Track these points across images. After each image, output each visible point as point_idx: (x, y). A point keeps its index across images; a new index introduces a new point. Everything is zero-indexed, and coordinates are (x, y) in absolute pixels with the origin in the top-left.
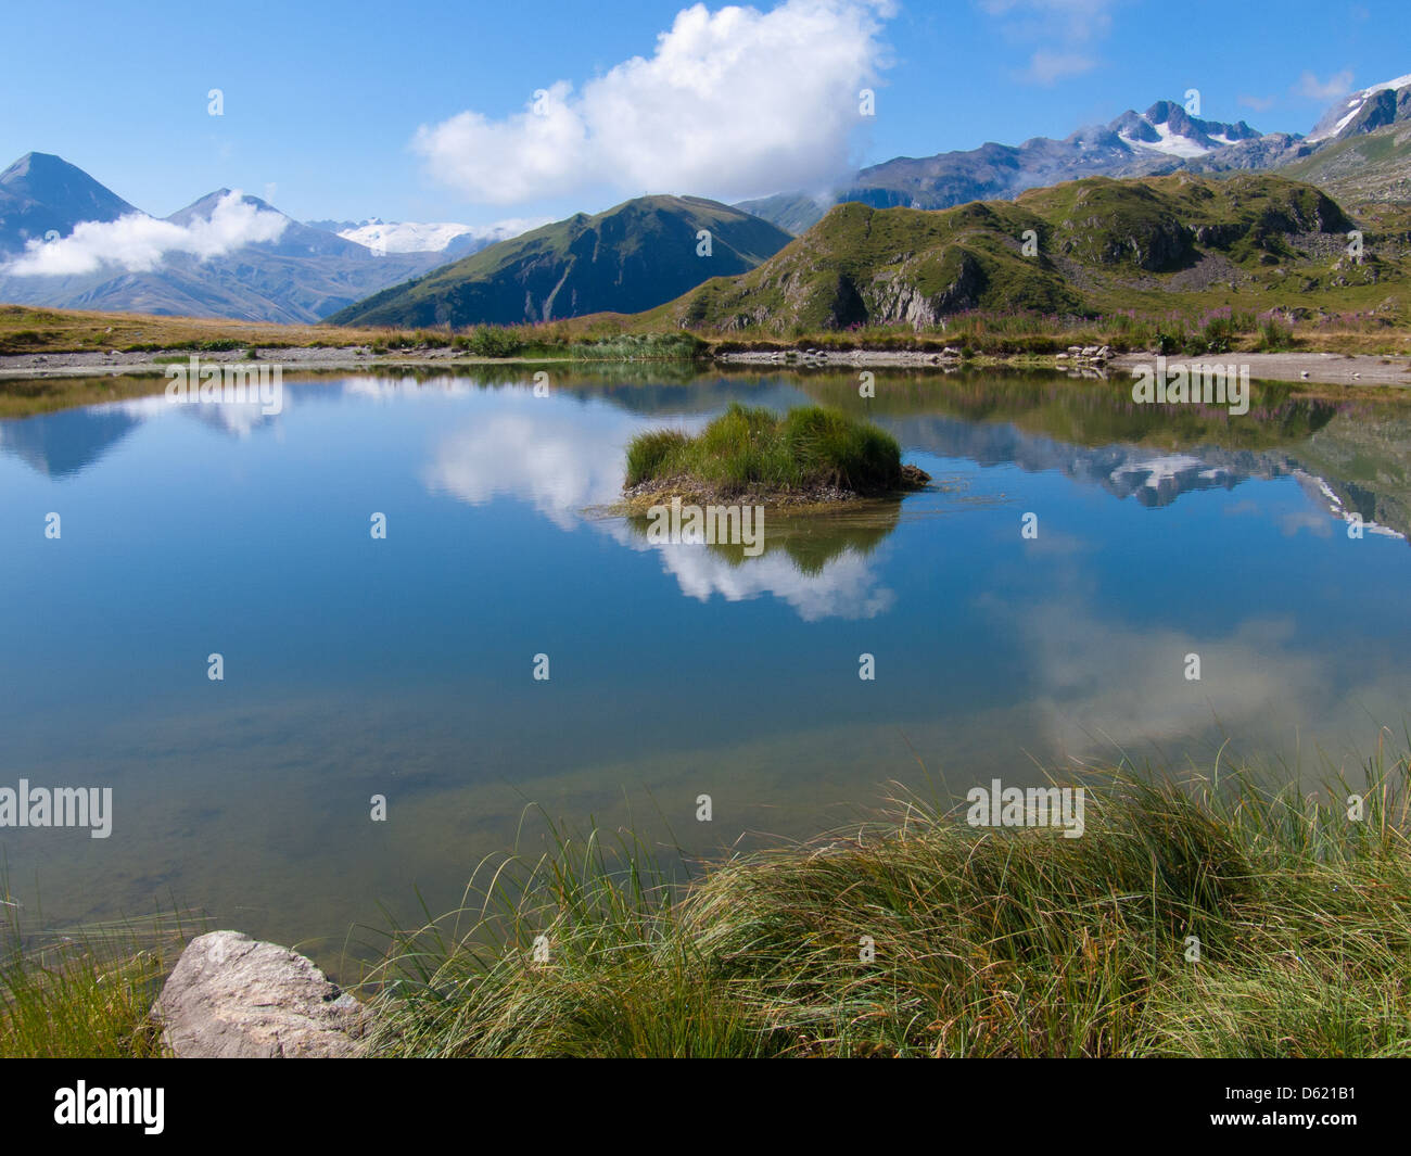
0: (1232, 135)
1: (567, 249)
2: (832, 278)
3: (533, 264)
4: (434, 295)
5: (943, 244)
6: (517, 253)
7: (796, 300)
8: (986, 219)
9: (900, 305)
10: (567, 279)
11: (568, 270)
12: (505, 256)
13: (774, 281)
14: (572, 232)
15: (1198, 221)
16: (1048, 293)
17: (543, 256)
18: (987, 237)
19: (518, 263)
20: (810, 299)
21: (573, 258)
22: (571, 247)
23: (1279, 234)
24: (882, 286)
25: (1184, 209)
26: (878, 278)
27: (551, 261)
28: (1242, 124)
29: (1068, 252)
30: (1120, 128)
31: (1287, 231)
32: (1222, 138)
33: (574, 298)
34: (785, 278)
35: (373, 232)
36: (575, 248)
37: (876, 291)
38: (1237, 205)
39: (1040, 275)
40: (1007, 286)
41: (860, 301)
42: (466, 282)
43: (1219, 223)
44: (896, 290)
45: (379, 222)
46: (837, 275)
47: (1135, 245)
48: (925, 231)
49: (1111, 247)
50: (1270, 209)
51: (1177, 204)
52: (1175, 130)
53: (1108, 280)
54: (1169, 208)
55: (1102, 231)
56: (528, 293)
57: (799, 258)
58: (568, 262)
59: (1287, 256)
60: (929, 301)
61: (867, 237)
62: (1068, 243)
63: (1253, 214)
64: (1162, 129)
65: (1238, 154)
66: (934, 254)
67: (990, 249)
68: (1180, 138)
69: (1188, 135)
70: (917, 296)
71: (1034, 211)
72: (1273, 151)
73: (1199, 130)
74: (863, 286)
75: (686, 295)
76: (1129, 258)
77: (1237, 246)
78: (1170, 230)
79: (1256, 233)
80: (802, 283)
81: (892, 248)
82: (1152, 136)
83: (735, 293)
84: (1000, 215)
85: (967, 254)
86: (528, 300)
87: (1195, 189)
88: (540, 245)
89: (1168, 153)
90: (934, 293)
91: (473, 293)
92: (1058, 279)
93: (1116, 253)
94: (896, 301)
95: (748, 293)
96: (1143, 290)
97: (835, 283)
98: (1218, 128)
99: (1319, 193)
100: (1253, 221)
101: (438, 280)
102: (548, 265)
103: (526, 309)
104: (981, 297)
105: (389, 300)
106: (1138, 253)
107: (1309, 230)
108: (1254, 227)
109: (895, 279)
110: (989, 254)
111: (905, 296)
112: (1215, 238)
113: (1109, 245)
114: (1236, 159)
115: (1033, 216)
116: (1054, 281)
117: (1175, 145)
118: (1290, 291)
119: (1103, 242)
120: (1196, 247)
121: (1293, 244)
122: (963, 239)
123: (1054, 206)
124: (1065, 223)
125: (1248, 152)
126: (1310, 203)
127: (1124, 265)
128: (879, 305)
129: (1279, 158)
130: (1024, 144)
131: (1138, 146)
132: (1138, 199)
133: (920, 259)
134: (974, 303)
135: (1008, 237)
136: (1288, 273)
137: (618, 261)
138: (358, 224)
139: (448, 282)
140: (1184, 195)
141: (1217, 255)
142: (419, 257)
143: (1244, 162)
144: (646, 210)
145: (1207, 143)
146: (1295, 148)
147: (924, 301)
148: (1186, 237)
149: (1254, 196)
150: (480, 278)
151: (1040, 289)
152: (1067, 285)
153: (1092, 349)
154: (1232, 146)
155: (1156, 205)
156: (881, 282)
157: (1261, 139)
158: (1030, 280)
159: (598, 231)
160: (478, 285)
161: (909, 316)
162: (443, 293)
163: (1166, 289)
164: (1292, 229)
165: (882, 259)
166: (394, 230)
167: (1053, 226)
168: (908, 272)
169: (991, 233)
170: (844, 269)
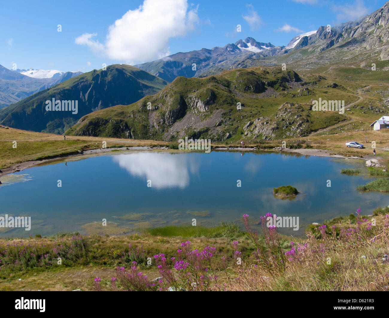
0: (267, 46)
1: (92, 79)
2: (178, 96)
3: (82, 84)
4: (55, 93)
5: (205, 87)
6: (77, 81)
7: (169, 102)
8: (215, 80)
9: (195, 103)
10: (92, 87)
11: (92, 85)
12: (74, 82)
13: (163, 97)
14: (93, 75)
15: (266, 80)
16: (232, 99)
17: (85, 82)
18: (216, 85)
19: (78, 83)
20: (173, 102)
21: (94, 82)
22: (93, 79)
23: (285, 83)
24: (191, 98)
25: (263, 77)
26: (189, 96)
27: (87, 83)
28: (270, 43)
29: (235, 88)
30: (238, 44)
31: (287, 82)
32: (264, 47)
33: (94, 93)
34: (166, 96)
35: (31, 72)
36: (94, 79)
37: (189, 100)
38: (275, 75)
39: (229, 95)
40: (222, 98)
41: (185, 102)
42: (64, 89)
43: (271, 80)
44: (194, 99)
45: (33, 70)
46: (179, 96)
47: (251, 87)
48: (200, 84)
49: (246, 87)
50: (283, 76)
51: (261, 75)
52: (252, 44)
53: (245, 95)
54: (259, 77)
55: (243, 83)
56: (81, 92)
57: (169, 91)
58: (92, 83)
59: (287, 88)
60: (203, 102)
61: (186, 85)
62: (235, 86)
63: (279, 78)
64: (249, 44)
65: (269, 52)
66: (203, 90)
67: (217, 88)
68: (254, 47)
69: (256, 46)
70: (200, 101)
71: (226, 78)
72: (278, 51)
73: (259, 45)
74: (186, 98)
75: (140, 100)
76: (250, 90)
77: (275, 86)
78: (260, 83)
79: (280, 83)
80: (170, 97)
81: (192, 88)
82: (246, 46)
83: (153, 100)
84: (218, 79)
85: (211, 90)
86: (81, 94)
87: (265, 71)
88: (84, 78)
89: (251, 51)
90: (204, 100)
91: (66, 92)
92: (233, 96)
93: (247, 89)
94: (194, 102)
95: (156, 100)
96: (254, 98)
97: (179, 98)
98: (263, 44)
99: (294, 72)
100: (279, 80)
101: (55, 88)
102: (86, 84)
103: (81, 97)
104: (215, 101)
105: (42, 94)
106: (252, 88)
107: (292, 81)
108: (279, 81)
109: (194, 96)
110: (216, 90)
111: (196, 101)
112: (270, 84)
113: (245, 87)
114: (268, 53)
115: (226, 79)
116: (232, 96)
117: (252, 49)
118: (289, 98)
119: (244, 86)
120: (266, 87)
121: (288, 85)
122: (210, 86)
123: (231, 76)
124: (234, 81)
125: (271, 51)
126: (292, 74)
127: (249, 91)
128: (190, 103)
129: (279, 53)
130: (213, 48)
131: (243, 49)
132: (251, 75)
133: (200, 91)
134: (214, 103)
135: (221, 85)
136: (288, 93)
137: (106, 83)
138: (26, 70)
139: (58, 89)
140: (262, 73)
141: (271, 88)
142: (45, 80)
143: (271, 54)
144: (113, 68)
145: (261, 48)
146: (283, 50)
147: (202, 102)
148: (263, 84)
149: (279, 73)
150: (67, 88)
151: (229, 98)
152: (236, 97)
153: (279, 148)
154: (267, 49)
155: (256, 76)
156: (190, 97)
157: (275, 48)
158: (227, 96)
159: (100, 75)
160: (67, 90)
161: (198, 106)
162: (57, 92)
163: (259, 97)
164: (288, 81)
165: (190, 91)
166: (37, 72)
167: (231, 82)
168: (197, 94)
169: (216, 84)
170: (181, 94)
